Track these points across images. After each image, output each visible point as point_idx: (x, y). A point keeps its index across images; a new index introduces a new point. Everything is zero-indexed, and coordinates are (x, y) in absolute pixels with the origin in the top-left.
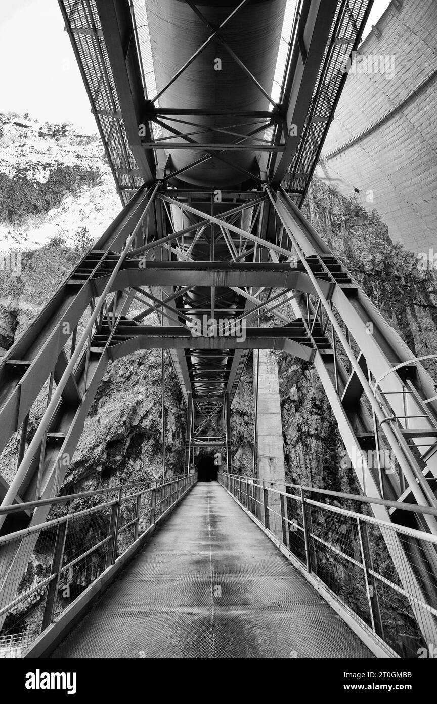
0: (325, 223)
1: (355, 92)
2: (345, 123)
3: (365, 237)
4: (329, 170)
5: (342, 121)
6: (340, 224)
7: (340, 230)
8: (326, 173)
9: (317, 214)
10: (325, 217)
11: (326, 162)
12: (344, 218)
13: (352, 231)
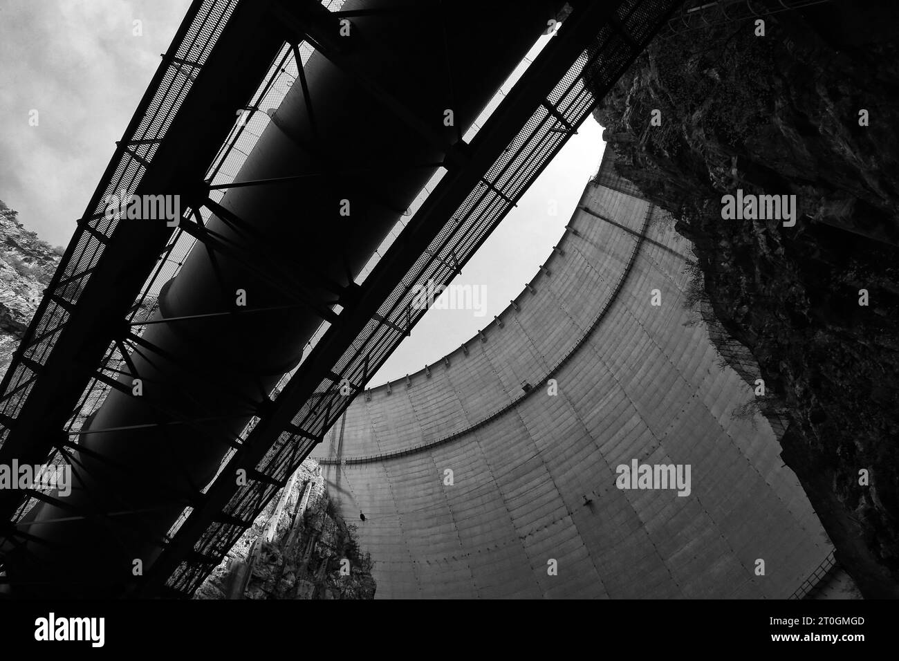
0: (304, 551)
1: (396, 410)
2: (378, 435)
3: (345, 592)
4: (342, 477)
5: (376, 430)
6: (322, 560)
7: (318, 568)
8: (338, 479)
9: (300, 534)
10: (307, 542)
11: (342, 466)
12: (329, 553)
13: (332, 576)
